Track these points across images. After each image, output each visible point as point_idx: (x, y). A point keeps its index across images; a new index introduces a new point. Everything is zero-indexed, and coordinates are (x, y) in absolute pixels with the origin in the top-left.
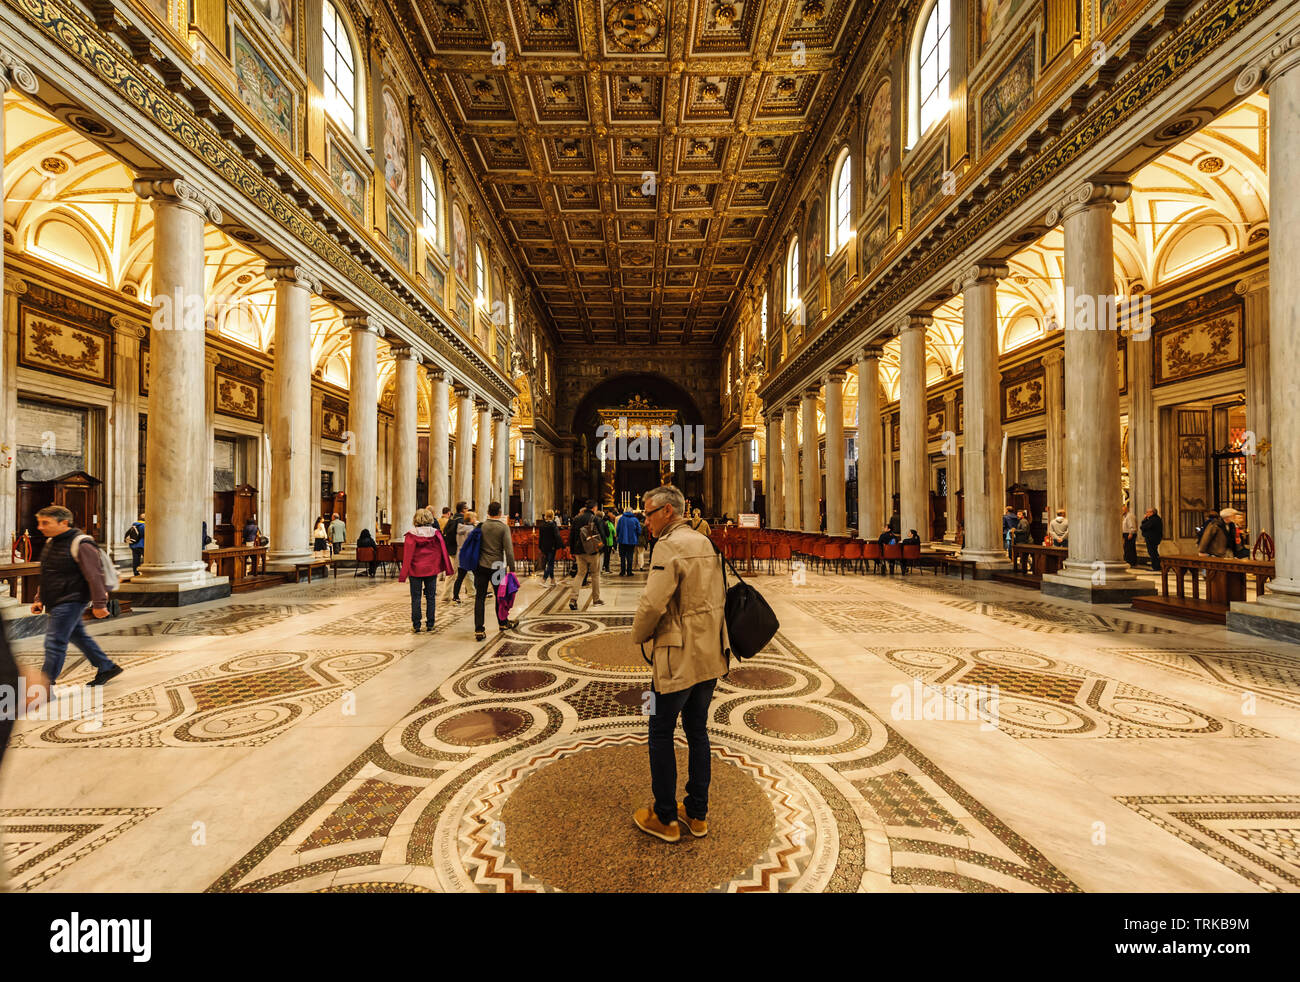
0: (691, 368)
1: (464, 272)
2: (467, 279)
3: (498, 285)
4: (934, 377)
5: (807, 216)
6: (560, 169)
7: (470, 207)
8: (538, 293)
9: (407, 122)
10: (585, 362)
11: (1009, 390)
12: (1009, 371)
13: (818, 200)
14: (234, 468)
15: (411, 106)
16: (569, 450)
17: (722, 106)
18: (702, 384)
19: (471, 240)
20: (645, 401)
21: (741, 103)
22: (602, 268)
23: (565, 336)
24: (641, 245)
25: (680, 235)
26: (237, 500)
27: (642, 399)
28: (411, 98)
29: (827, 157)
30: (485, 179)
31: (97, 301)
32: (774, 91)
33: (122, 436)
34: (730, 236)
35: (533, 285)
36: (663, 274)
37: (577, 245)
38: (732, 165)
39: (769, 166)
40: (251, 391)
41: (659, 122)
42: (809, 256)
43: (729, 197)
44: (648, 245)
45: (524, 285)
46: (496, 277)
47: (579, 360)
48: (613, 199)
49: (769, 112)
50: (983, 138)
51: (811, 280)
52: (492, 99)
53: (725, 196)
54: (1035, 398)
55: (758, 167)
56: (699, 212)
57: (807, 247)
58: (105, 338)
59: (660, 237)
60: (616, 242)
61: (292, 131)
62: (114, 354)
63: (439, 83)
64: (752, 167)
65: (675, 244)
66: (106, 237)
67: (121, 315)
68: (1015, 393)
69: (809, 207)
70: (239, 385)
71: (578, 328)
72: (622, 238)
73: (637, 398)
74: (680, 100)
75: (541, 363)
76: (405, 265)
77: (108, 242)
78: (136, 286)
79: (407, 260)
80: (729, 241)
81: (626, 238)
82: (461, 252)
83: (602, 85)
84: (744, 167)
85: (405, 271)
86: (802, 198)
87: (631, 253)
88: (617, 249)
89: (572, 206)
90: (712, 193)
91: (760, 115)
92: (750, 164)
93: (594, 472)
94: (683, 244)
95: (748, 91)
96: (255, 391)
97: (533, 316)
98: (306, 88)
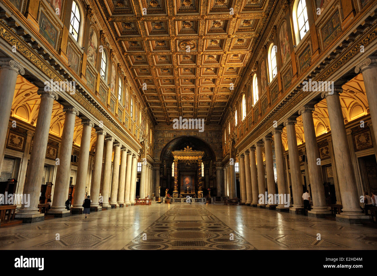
0: (210, 134)
1: (127, 109)
2: (128, 111)
3: (137, 110)
4: (299, 143)
5: (247, 89)
6: (162, 75)
7: (130, 87)
8: (150, 109)
9: (117, 71)
10: (166, 132)
11: (320, 149)
12: (319, 142)
13: (249, 86)
14: (45, 176)
15: (118, 66)
16: (158, 168)
17: (216, 60)
18: (215, 141)
19: (130, 98)
20: (191, 148)
21: (221, 60)
22: (175, 101)
23: (158, 122)
24: (189, 95)
25: (204, 92)
26: (47, 187)
27: (189, 147)
28: (118, 64)
29: (251, 74)
30: (136, 78)
31: (25, 127)
32: (232, 57)
33: (24, 167)
34: (222, 92)
35: (148, 106)
36: (198, 103)
37: (165, 95)
38: (220, 74)
39: (233, 74)
40: (55, 150)
41: (195, 64)
42: (249, 103)
43: (220, 82)
44: (192, 95)
45: (145, 107)
46: (136, 107)
47: (164, 131)
48: (179, 82)
49: (231, 61)
50: (285, 87)
51: (250, 111)
52: (142, 60)
53: (219, 82)
54: (327, 152)
55: (229, 74)
56: (210, 86)
57: (248, 99)
58: (24, 137)
59: (196, 93)
60: (180, 94)
61: (93, 87)
62: (26, 142)
63: (126, 57)
64: (227, 74)
65: (202, 94)
66: (30, 109)
67: (30, 131)
68: (322, 150)
69: (247, 87)
70: (52, 148)
71: (165, 119)
72: (182, 92)
73: (188, 147)
74: (202, 60)
75: (149, 133)
76: (113, 112)
77: (30, 110)
78: (34, 121)
79: (113, 111)
80: (222, 93)
81: (184, 93)
82: (127, 102)
83: (177, 57)
84: (224, 74)
85: (113, 114)
86: (245, 83)
87: (185, 97)
88: (180, 96)
89: (165, 84)
90: (214, 81)
91: (228, 62)
92: (227, 73)
93: (169, 176)
94: (205, 94)
95: (223, 58)
96: (56, 150)
97: (147, 117)
98: (97, 75)
